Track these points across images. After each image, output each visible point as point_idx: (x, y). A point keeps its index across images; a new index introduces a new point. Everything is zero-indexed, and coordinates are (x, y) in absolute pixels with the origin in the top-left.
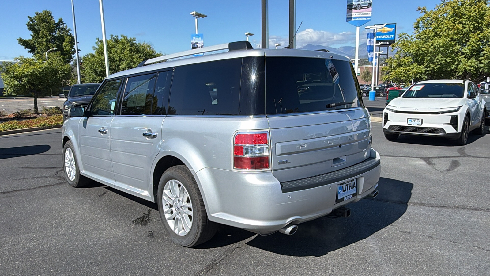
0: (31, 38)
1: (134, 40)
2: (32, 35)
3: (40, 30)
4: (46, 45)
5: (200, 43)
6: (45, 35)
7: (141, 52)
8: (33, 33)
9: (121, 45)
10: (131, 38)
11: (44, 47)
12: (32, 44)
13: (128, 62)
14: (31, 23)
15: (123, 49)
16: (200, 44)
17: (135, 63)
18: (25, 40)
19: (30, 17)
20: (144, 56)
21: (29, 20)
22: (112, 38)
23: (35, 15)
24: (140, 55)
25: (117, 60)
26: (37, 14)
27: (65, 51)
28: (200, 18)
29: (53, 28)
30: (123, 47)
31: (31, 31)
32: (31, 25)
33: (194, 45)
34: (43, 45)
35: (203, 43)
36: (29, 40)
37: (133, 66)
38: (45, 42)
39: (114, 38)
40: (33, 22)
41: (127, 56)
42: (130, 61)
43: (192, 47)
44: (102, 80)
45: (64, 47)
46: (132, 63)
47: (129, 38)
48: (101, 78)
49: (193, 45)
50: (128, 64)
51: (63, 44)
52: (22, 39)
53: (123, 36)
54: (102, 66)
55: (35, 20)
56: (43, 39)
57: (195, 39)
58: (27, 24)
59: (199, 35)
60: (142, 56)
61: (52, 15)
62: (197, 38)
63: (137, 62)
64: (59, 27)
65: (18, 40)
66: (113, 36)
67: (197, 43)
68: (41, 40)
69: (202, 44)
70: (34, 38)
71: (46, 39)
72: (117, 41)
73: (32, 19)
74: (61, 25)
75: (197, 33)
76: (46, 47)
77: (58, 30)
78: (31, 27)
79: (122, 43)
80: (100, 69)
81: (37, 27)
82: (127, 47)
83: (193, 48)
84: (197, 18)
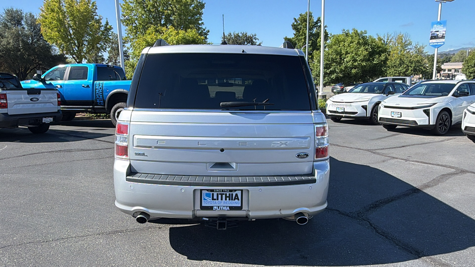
0: (293, 36)
1: (365, 33)
2: (295, 33)
3: (301, 29)
4: (304, 41)
5: (441, 31)
6: (304, 33)
7: (369, 45)
8: (295, 32)
9: (350, 39)
10: (362, 32)
11: (302, 44)
12: (294, 41)
13: (353, 55)
14: (295, 23)
15: (352, 42)
16: (441, 33)
17: (360, 56)
18: (289, 38)
19: (295, 19)
20: (371, 49)
21: (294, 21)
22: (343, 33)
23: (299, 16)
24: (367, 47)
25: (343, 54)
26: (301, 15)
27: (318, 46)
28: (446, 2)
29: (311, 26)
30: (351, 40)
31: (294, 30)
32: (295, 25)
33: (434, 34)
34: (301, 42)
35: (445, 31)
36: (293, 38)
37: (357, 59)
38: (303, 39)
39: (345, 32)
40: (297, 22)
41: (352, 49)
42: (355, 54)
43: (430, 37)
44: (326, 72)
45: (318, 43)
46: (356, 56)
47: (359, 32)
48: (326, 71)
49: (432, 34)
50: (353, 57)
51: (318, 40)
52: (287, 38)
53: (354, 29)
54: (328, 59)
55: (299, 21)
56: (302, 37)
57: (435, 27)
58: (292, 25)
59: (441, 23)
60: (369, 49)
61: (312, 15)
62: (438, 26)
63: (362, 55)
64: (317, 25)
65: (284, 38)
66: (344, 30)
67: (438, 31)
68: (301, 37)
69: (444, 33)
70: (295, 36)
71: (304, 36)
72: (347, 35)
73: (297, 20)
74: (319, 23)
75: (439, 20)
76: (304, 43)
77: (315, 28)
78: (295, 27)
79: (352, 36)
80: (326, 62)
81: (299, 27)
82: (355, 40)
83: (432, 38)
84: (441, 2)
